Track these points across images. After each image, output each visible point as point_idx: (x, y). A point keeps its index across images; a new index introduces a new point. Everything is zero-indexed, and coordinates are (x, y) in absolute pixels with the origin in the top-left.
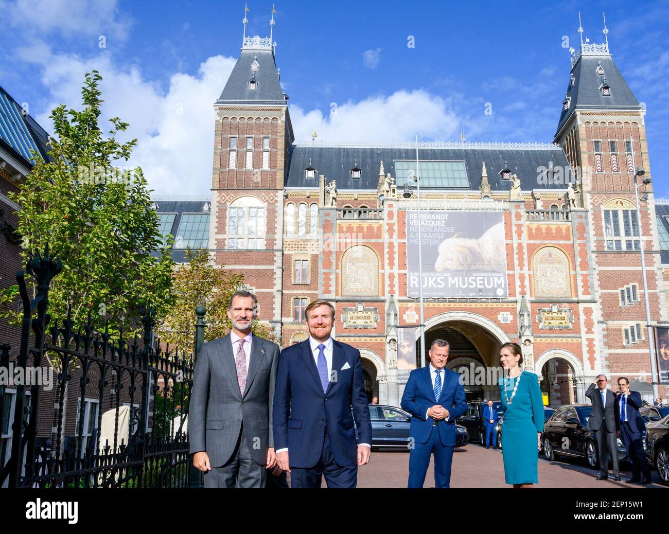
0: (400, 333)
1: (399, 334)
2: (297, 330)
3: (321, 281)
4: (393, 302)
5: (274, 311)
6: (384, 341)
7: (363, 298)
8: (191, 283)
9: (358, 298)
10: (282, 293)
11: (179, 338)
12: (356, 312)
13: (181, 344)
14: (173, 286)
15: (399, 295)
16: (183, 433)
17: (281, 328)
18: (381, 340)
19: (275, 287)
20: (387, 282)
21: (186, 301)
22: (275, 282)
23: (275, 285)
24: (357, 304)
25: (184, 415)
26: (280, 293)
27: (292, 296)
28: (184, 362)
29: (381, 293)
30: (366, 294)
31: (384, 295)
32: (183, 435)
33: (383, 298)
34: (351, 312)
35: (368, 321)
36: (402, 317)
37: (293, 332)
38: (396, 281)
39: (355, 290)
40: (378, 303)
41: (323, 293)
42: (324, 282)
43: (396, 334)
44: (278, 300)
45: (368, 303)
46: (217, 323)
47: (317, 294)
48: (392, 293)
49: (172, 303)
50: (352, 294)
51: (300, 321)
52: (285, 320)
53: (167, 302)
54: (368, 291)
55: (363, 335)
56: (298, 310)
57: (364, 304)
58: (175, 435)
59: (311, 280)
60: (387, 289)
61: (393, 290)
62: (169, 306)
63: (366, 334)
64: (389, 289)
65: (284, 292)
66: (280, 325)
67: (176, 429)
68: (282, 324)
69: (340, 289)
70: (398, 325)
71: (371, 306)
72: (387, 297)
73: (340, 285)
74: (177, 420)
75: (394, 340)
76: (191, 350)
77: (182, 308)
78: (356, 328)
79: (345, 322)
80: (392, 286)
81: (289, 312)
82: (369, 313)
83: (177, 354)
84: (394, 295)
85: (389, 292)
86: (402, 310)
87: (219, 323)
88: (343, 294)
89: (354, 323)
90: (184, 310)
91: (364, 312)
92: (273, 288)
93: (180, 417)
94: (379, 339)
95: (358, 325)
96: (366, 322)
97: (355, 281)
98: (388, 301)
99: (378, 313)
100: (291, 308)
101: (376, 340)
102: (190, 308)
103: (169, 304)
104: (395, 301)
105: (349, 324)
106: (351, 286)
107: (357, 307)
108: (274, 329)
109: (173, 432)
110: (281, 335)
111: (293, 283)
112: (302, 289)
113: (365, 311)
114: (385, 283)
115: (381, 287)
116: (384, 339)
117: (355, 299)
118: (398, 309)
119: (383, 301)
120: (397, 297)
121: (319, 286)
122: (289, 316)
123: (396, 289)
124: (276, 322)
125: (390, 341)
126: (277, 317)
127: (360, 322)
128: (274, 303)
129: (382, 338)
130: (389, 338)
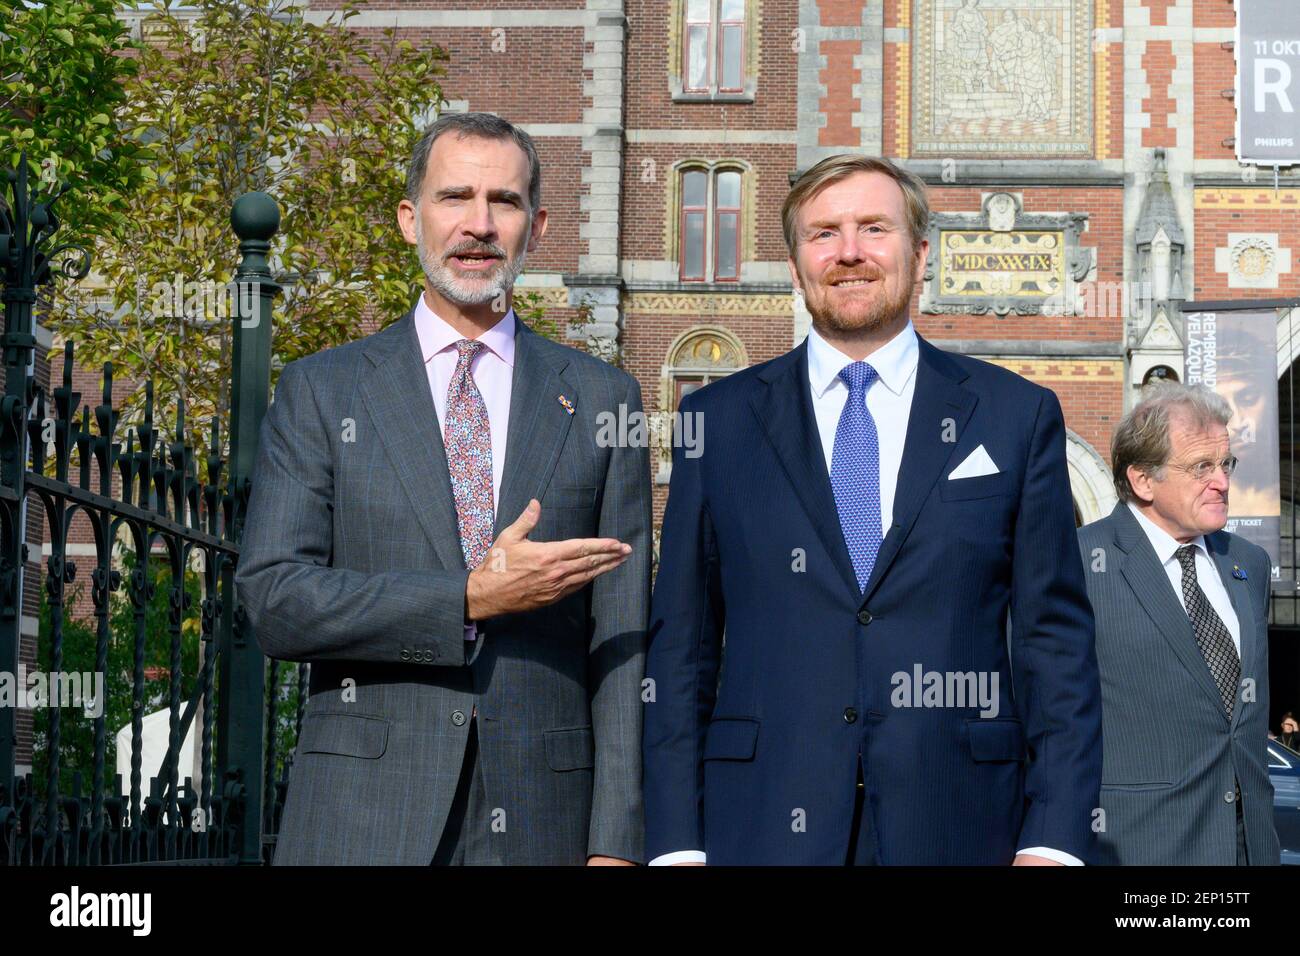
0: (1201, 337)
1: (1193, 342)
2: (695, 319)
3: (809, 84)
4: (1167, 184)
5: (585, 231)
6: (1119, 377)
7: (1012, 168)
8: (203, 95)
9: (991, 168)
10: (625, 145)
11: (151, 347)
12: (981, 235)
13: (162, 375)
14: (124, 102)
15: (1197, 154)
16: (181, 783)
17: (620, 308)
18: (1105, 371)
19: (588, 114)
20: (1137, 87)
21: (182, 172)
22: (588, 90)
23: (588, 102)
24: (985, 196)
25: (183, 706)
26: (614, 144)
27: (670, 158)
28: (181, 457)
29: (1103, 143)
30: (1033, 148)
31: (1117, 150)
32: (181, 794)
33: (1113, 167)
34: (956, 237)
35: (1041, 279)
36: (1211, 262)
37: (677, 329)
38: (1182, 81)
39: (974, 129)
40: (1091, 193)
41: (822, 142)
42: (823, 89)
43: (1176, 343)
44: (602, 178)
45: (1044, 193)
46: (325, 277)
47: (793, 148)
48: (1159, 140)
49: (125, 180)
50: (963, 147)
51: (709, 279)
52: (638, 271)
53: (101, 174)
54: (1040, 130)
55: (1013, 345)
56: (697, 224)
57: (1019, 196)
58: (145, 790)
59: (761, 81)
60: (1136, 121)
61: (1164, 126)
62: (111, 195)
63: (1027, 344)
64: (1145, 120)
65: (633, 136)
66: (612, 295)
67: (151, 768)
68: (624, 291)
69: (902, 121)
70: (1191, 298)
71: (1055, 207)
72: (1135, 160)
73: (902, 103)
74: (157, 726)
75: (1169, 373)
76: (208, 403)
77: (167, 208)
78: (980, 311)
79: (927, 285)
80: (1159, 105)
81: (657, 235)
82: (1047, 239)
83: (149, 419)
84: (1169, 151)
85: (1147, 137)
86: (1211, 224)
87: (338, 277)
88: (922, 146)
89: (969, 286)
90: (172, 219)
91: (1022, 236)
92: (579, 119)
93: (167, 712)
94: (1092, 369)
95: (991, 299)
96: (1031, 286)
97: (977, 84)
98: (1141, 180)
99: (1086, 241)
100: (668, 215)
101: (1079, 371)
102: (201, 205)
103: (112, 184)
104: (1177, 182)
105: (946, 291)
106: (958, 105)
107: (987, 213)
108: (583, 314)
109: (136, 779)
110: (619, 341)
111: (676, 94)
112: (717, 123)
113: (1025, 227)
114: (1127, 91)
115: (1104, 113)
116: (1118, 366)
117: (974, 171)
118: (1188, 223)
119: (1118, 182)
120: (1182, 160)
121: (803, 108)
122: (656, 255)
123: (1182, 121)
124: (597, 282)
125: (1148, 375)
126: (601, 259)
127: (1001, 285)
128: (585, 189)
129: (1105, 363)
130: (1141, 364)
